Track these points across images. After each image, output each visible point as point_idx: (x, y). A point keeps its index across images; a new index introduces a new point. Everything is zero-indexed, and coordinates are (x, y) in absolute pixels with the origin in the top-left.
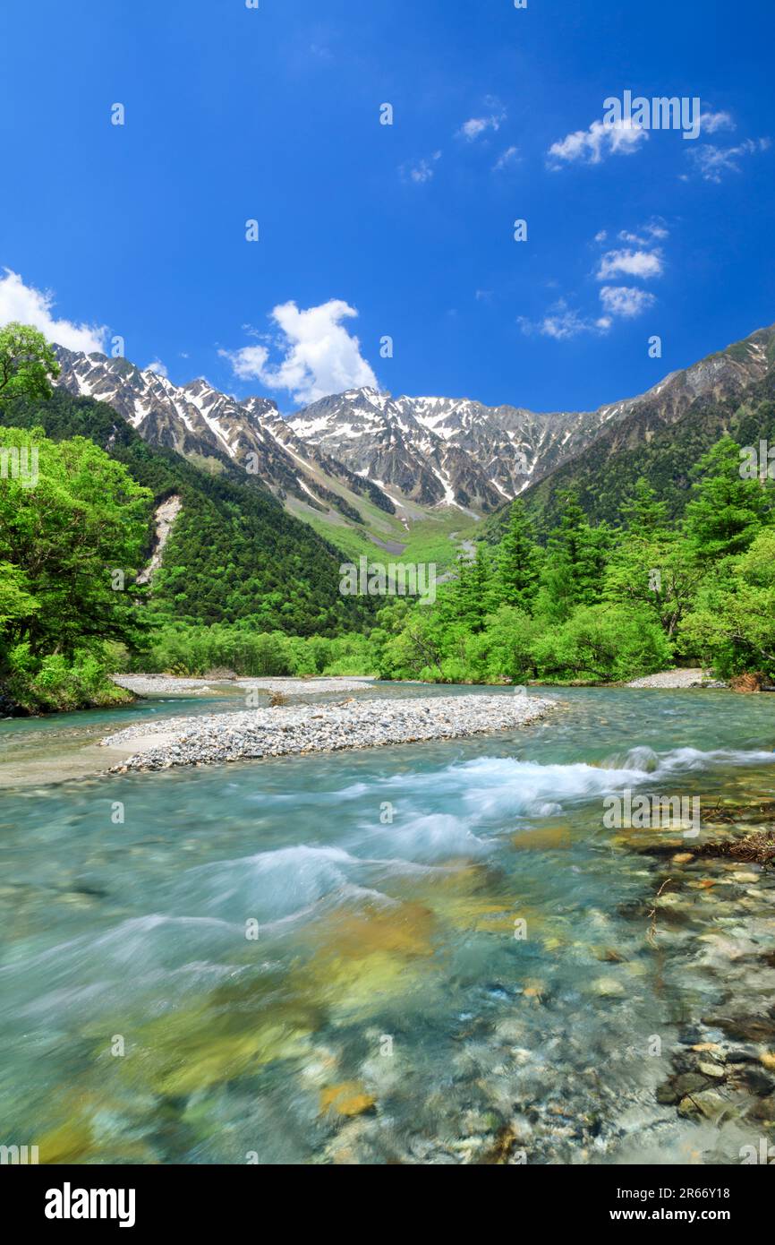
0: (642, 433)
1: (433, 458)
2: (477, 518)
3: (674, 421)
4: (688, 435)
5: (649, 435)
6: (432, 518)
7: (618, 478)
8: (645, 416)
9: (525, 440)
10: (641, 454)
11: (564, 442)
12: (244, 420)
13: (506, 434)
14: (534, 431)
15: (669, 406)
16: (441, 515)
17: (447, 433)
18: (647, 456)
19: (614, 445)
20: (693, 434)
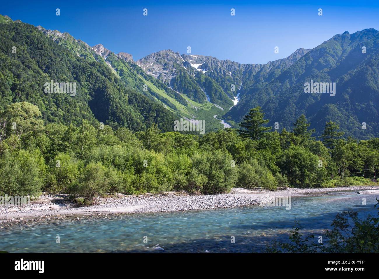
2: (222, 109)
6: (204, 109)
13: (229, 73)
16: (207, 107)
17: (203, 71)
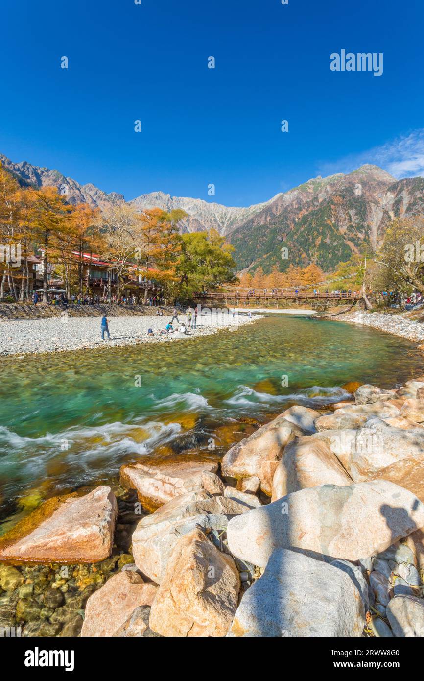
0: (266, 218)
1: (187, 223)
3: (278, 214)
4: (283, 221)
5: (269, 218)
7: (256, 235)
8: (267, 211)
9: (222, 217)
10: (265, 226)
11: (236, 219)
12: (110, 203)
13: (215, 215)
14: (225, 214)
15: (277, 208)
17: (192, 213)
18: (268, 228)
19: (256, 222)
20: (285, 220)
